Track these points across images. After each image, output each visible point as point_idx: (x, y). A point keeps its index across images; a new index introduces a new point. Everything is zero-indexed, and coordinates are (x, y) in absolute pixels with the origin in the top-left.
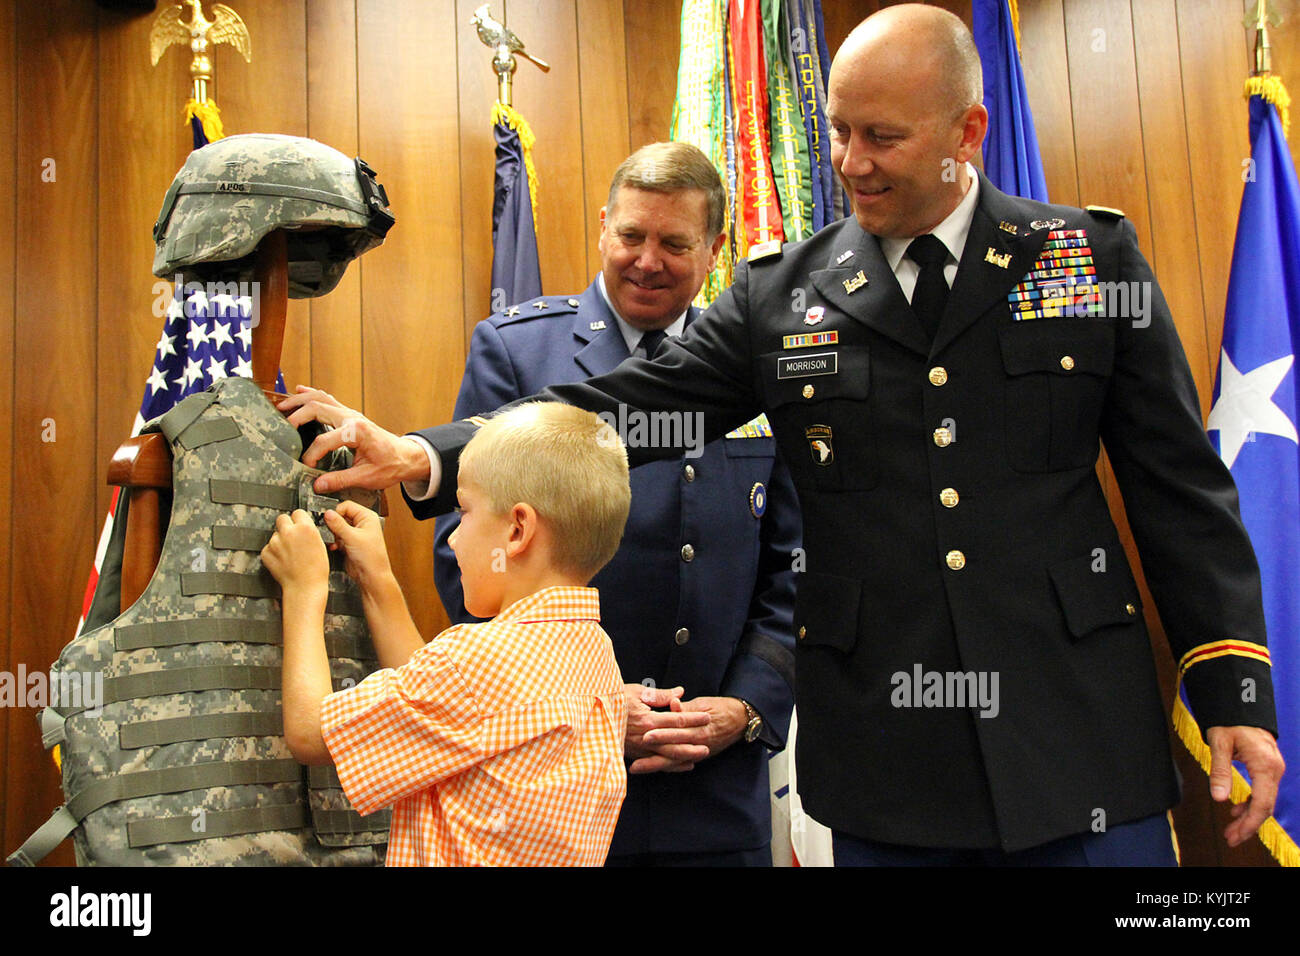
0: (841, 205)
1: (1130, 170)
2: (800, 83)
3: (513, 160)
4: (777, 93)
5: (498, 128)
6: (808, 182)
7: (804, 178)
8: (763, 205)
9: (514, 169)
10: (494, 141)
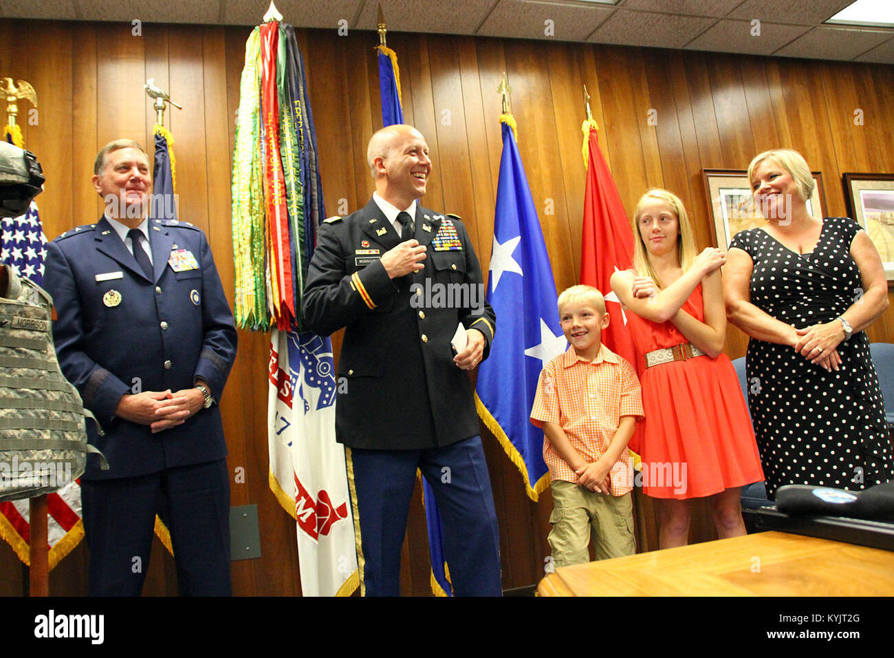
0: (315, 169)
1: (462, 154)
2: (295, 114)
3: (163, 151)
4: (283, 118)
5: (156, 136)
6: (298, 159)
7: (296, 157)
8: (276, 170)
9: (163, 155)
10: (155, 142)
